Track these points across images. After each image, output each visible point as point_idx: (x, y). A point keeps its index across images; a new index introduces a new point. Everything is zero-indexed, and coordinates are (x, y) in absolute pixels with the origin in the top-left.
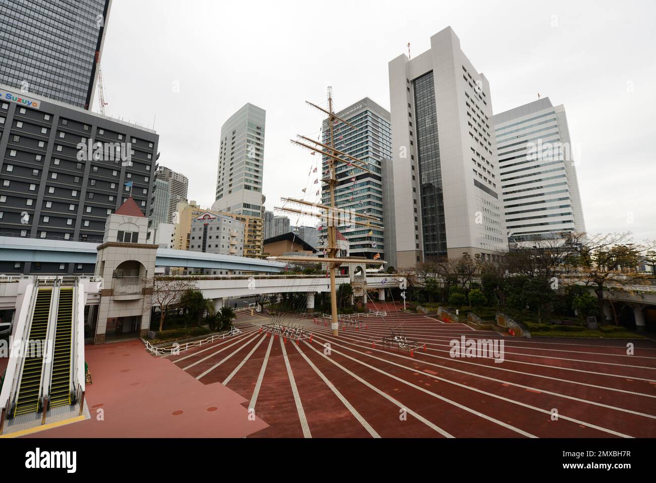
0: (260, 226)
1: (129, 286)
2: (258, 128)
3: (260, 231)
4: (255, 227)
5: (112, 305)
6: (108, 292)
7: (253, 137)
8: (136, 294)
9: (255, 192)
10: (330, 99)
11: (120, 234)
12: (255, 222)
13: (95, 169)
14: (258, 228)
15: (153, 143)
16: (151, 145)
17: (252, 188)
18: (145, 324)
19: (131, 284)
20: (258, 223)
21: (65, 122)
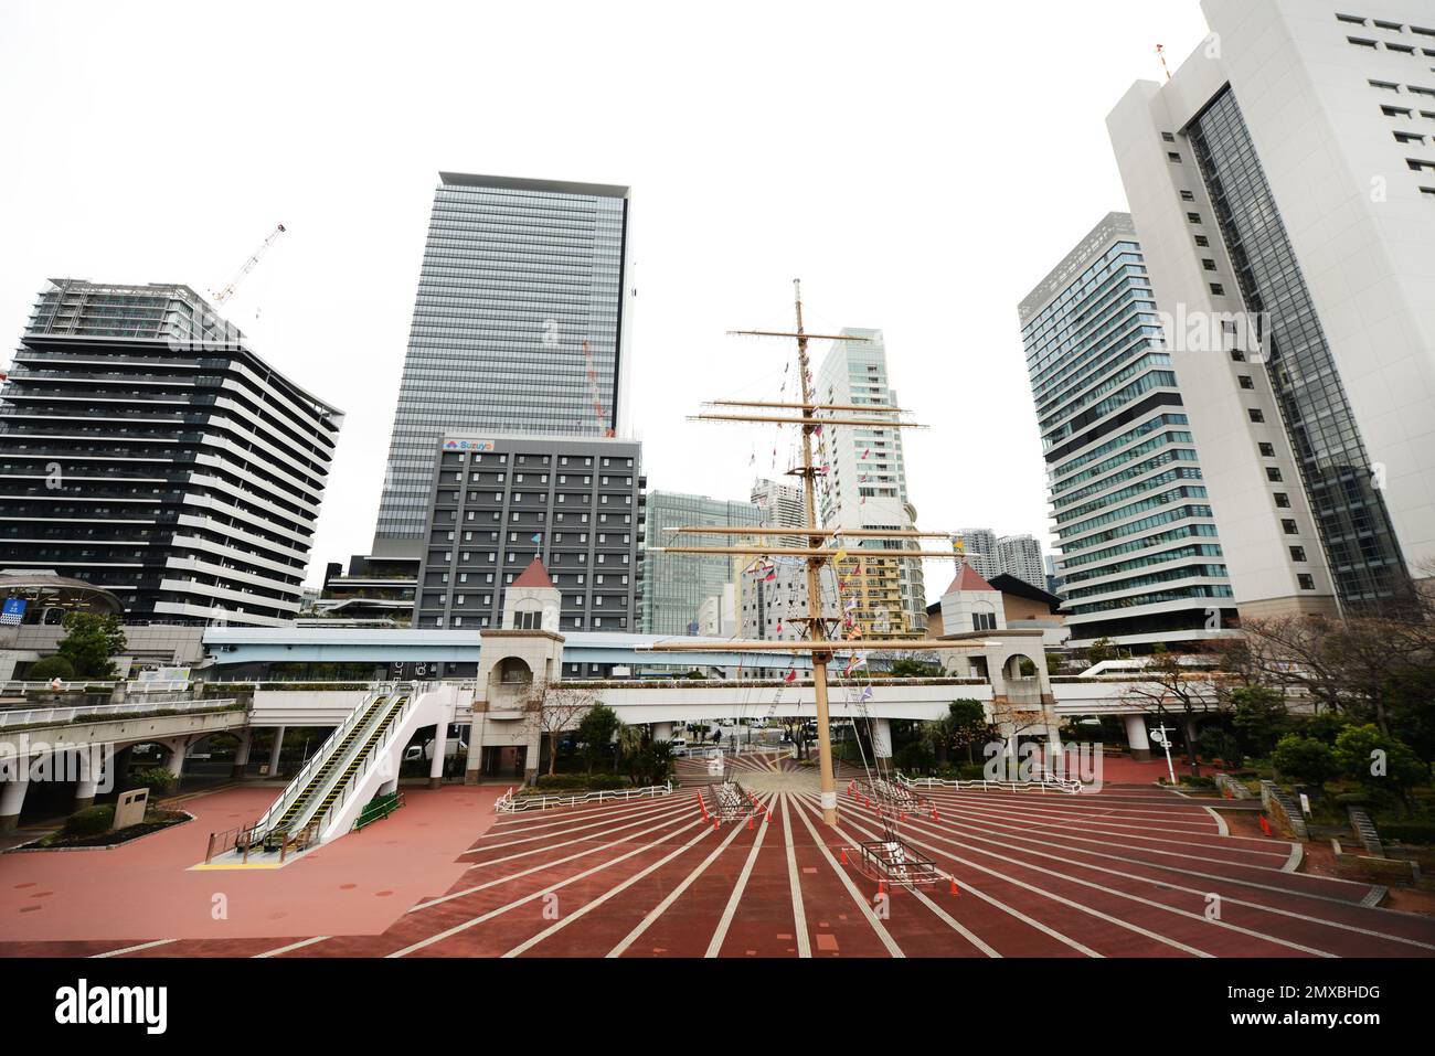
0: (892, 570)
1: (506, 697)
2: (870, 369)
3: (893, 580)
4: (882, 573)
5: (488, 726)
6: (484, 707)
7: (863, 390)
8: (515, 709)
9: (888, 499)
10: (799, 304)
11: (518, 615)
12: (881, 562)
13: (560, 516)
14: (889, 575)
15: (632, 459)
16: (630, 463)
17: (876, 492)
18: (532, 761)
19: (508, 694)
20: (888, 564)
21: (522, 459)
